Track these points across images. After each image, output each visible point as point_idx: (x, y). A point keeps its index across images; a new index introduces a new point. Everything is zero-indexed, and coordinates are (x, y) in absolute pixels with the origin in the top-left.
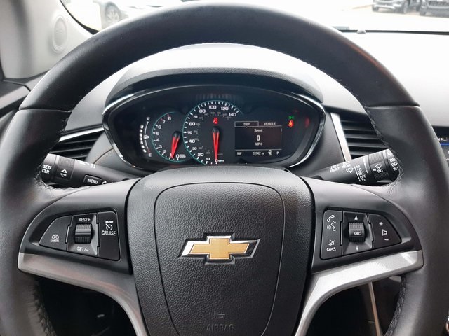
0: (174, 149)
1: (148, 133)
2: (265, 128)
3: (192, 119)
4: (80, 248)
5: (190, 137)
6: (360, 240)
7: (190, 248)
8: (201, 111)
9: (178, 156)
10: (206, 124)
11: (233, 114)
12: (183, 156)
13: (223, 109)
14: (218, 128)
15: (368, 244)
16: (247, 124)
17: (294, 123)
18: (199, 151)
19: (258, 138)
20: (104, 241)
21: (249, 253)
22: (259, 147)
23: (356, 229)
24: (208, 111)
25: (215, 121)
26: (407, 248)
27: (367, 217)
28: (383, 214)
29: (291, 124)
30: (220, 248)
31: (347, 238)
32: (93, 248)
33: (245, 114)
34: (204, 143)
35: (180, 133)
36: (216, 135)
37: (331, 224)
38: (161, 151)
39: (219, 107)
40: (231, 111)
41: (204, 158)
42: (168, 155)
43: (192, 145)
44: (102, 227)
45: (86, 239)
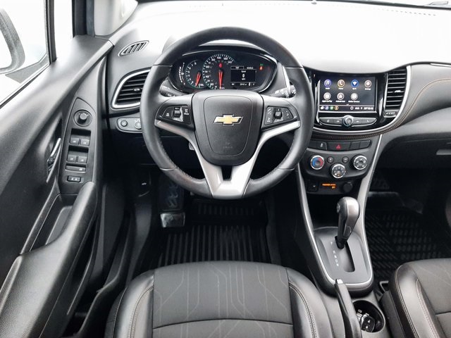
0: (198, 81)
1: (184, 71)
2: (247, 71)
3: (208, 64)
4: (176, 119)
5: (206, 74)
6: (279, 118)
7: (218, 119)
8: (213, 60)
9: (199, 85)
10: (215, 67)
11: (230, 62)
12: (202, 85)
13: (225, 59)
14: (222, 70)
15: (282, 119)
16: (237, 68)
17: (263, 68)
18: (211, 82)
19: (244, 75)
20: (184, 116)
21: (239, 121)
22: (244, 81)
23: (278, 114)
24: (217, 60)
25: (220, 65)
26: (296, 120)
27: (283, 109)
28: (288, 108)
29: (261, 68)
30: (229, 119)
31: (275, 117)
32: (181, 119)
33: (237, 62)
34: (214, 78)
35: (201, 72)
36: (220, 74)
37: (270, 112)
38: (191, 81)
39: (222, 58)
40: (229, 60)
41: (214, 86)
42: (194, 84)
43: (207, 79)
44: (184, 112)
45: (178, 116)
